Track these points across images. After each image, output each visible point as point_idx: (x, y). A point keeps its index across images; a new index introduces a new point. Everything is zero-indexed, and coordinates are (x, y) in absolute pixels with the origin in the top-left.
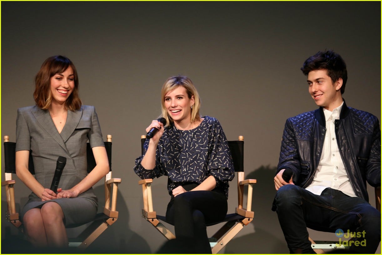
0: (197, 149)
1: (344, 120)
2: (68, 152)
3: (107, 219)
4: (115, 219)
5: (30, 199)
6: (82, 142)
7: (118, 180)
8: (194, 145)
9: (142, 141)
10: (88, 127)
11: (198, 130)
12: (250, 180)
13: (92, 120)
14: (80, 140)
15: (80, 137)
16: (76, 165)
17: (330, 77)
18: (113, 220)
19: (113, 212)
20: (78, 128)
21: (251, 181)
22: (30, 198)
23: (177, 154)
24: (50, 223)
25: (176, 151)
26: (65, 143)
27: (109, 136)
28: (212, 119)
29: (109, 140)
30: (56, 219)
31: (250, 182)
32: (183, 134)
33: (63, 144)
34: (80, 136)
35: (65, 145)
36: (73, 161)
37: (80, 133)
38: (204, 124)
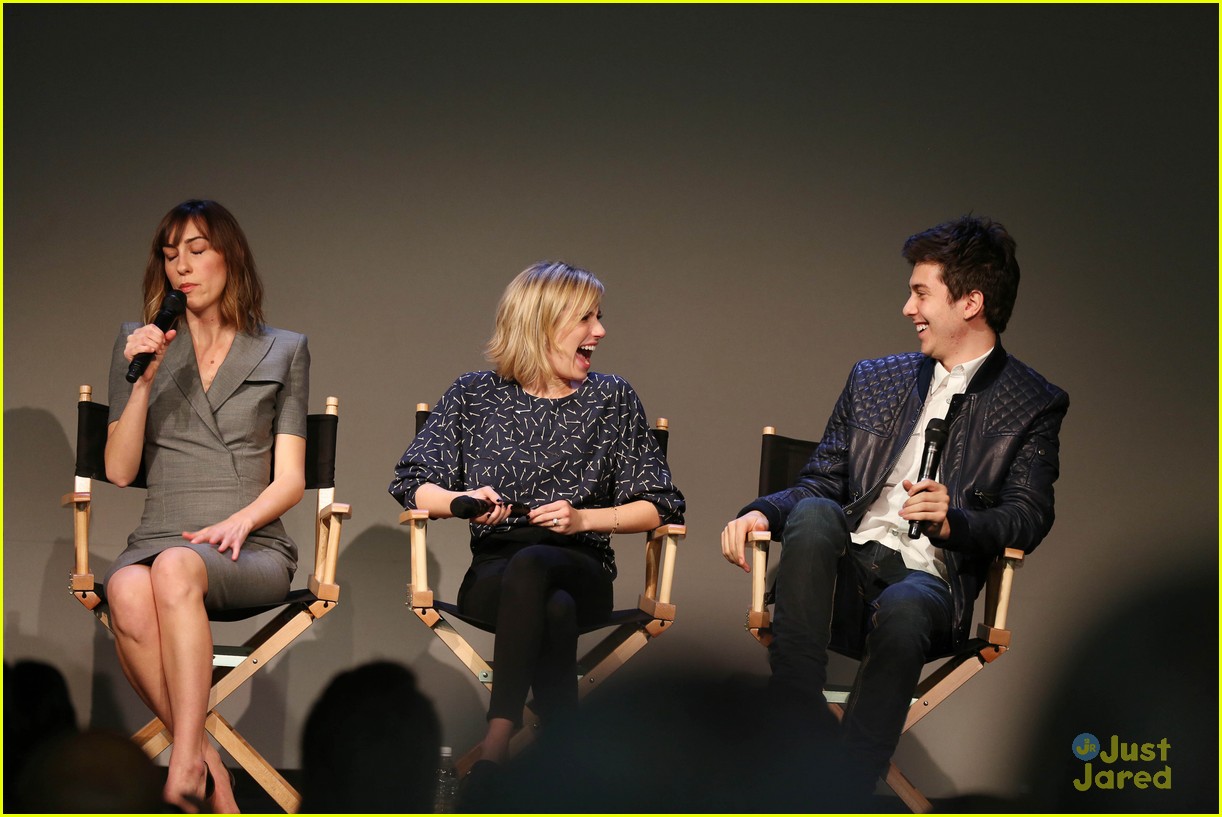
0: (563, 448)
1: (974, 396)
2: (222, 438)
3: (311, 602)
4: (331, 605)
5: (130, 544)
6: (259, 415)
7: (343, 508)
8: (559, 439)
9: (417, 417)
10: (279, 380)
11: (572, 402)
12: (671, 526)
13: (292, 368)
14: (254, 412)
15: (256, 404)
16: (239, 468)
17: (947, 284)
18: (326, 605)
19: (326, 585)
20: (251, 379)
21: (673, 529)
22: (132, 540)
23: (508, 453)
24: (172, 601)
25: (508, 443)
26: (214, 413)
27: (332, 401)
28: (610, 379)
29: (331, 411)
30: (188, 593)
31: (671, 531)
32: (535, 406)
33: (210, 415)
34: (258, 400)
35: (216, 421)
36: (233, 457)
37: (257, 394)
38: (588, 392)
